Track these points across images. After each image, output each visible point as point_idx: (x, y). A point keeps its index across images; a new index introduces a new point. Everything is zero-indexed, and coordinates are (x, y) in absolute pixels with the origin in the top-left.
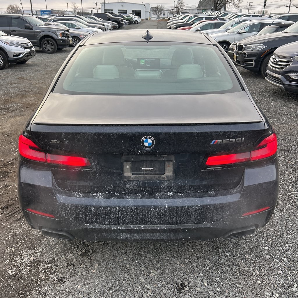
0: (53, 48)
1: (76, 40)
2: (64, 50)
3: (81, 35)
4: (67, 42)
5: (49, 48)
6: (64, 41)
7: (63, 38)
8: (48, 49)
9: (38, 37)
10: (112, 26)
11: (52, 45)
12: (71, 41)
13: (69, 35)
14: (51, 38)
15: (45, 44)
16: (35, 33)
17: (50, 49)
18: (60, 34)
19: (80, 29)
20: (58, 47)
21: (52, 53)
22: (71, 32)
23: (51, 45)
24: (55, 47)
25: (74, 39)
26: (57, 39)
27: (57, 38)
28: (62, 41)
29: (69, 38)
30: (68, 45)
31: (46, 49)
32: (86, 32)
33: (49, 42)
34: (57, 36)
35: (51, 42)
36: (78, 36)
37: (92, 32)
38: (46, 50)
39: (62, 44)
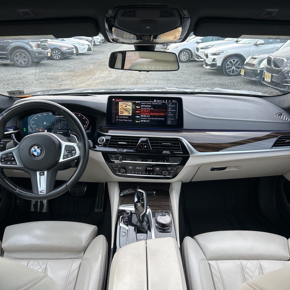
0: (26, 61)
1: (57, 52)
2: (42, 64)
3: (63, 47)
4: (44, 54)
5: (21, 60)
6: (40, 53)
7: (39, 49)
8: (21, 62)
9: (8, 48)
10: (102, 39)
11: (26, 58)
12: (49, 53)
13: (46, 46)
14: (24, 50)
15: (17, 56)
16: (5, 44)
17: (23, 62)
18: (34, 45)
19: (64, 40)
20: (32, 59)
21: (26, 66)
22: (49, 44)
23: (24, 57)
24: (28, 59)
25: (56, 52)
26: (31, 51)
27: (31, 49)
28: (37, 53)
29: (47, 49)
30: (47, 58)
31: (18, 61)
32: (70, 44)
33: (22, 54)
34: (32, 47)
35: (23, 54)
36: (60, 48)
37: (77, 44)
38: (19, 63)
39: (38, 57)
